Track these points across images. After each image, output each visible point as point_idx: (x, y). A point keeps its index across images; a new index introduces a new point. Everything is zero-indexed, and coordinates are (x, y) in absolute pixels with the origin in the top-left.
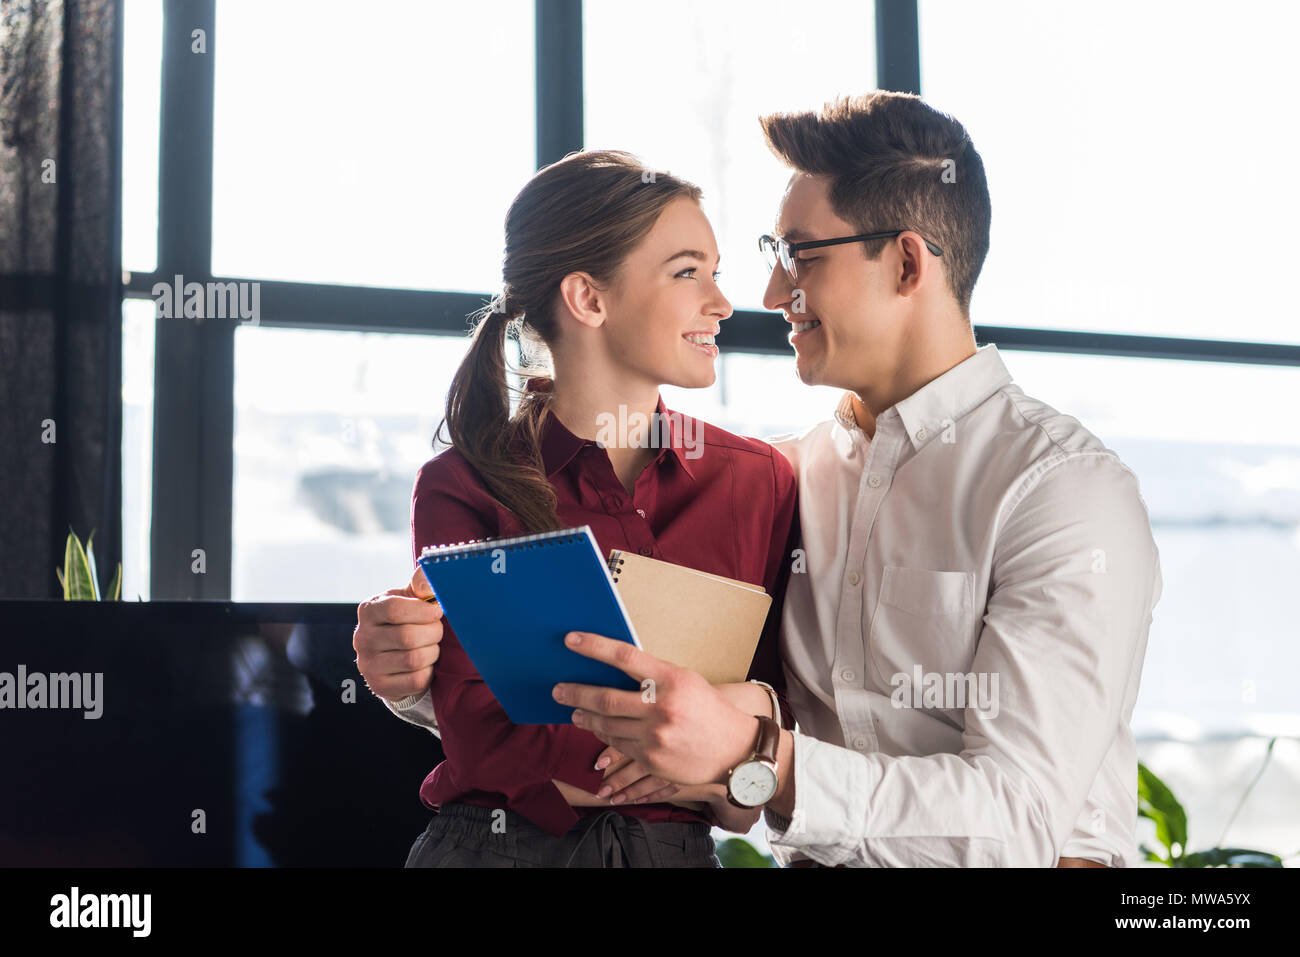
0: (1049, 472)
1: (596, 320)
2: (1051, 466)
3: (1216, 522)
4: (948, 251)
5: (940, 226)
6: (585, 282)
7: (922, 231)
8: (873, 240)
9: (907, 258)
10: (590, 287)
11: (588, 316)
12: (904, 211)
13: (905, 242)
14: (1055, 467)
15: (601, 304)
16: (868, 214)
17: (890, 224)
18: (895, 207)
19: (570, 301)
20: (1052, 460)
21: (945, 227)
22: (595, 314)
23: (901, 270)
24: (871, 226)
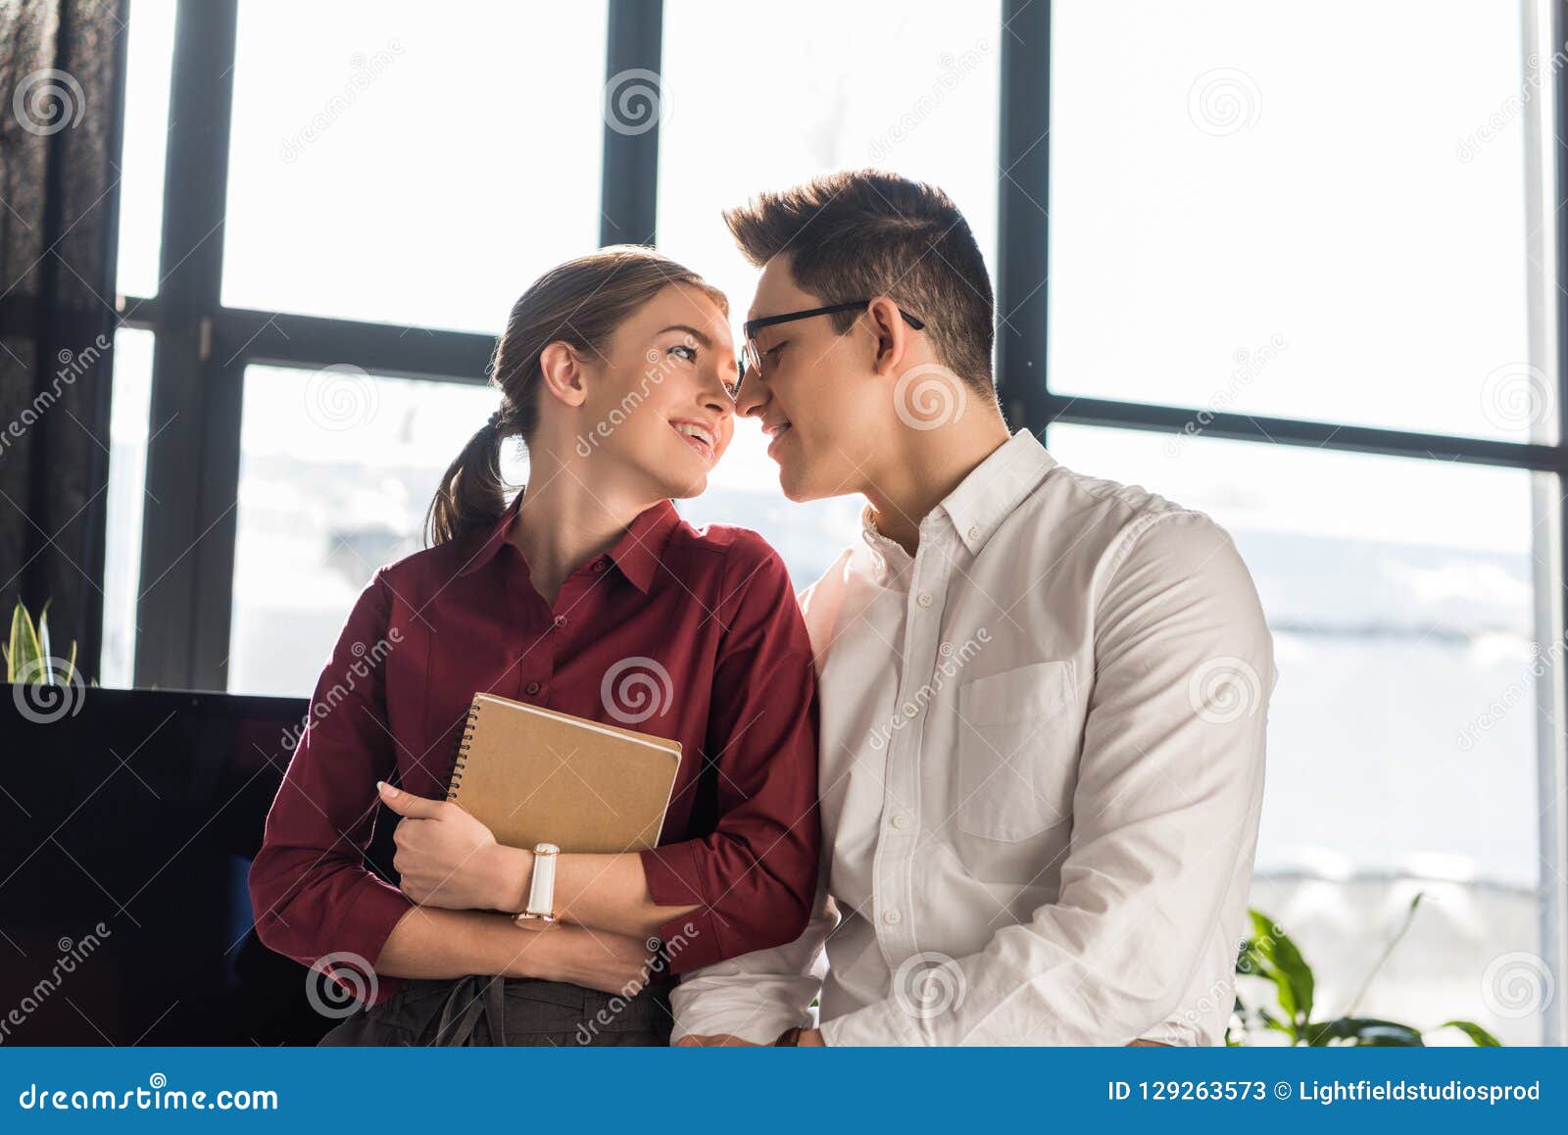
0: (1141, 537)
1: (575, 398)
2: (1141, 530)
3: (1371, 631)
4: (931, 321)
5: (917, 292)
6: (568, 356)
7: (897, 297)
8: (843, 312)
9: (883, 333)
10: (573, 360)
11: (565, 392)
12: (873, 276)
13: (878, 313)
14: (1147, 531)
15: (582, 381)
16: (833, 282)
17: (859, 294)
18: (861, 270)
19: (548, 372)
20: (1141, 523)
21: (923, 292)
22: (575, 392)
23: (876, 346)
24: (838, 296)
